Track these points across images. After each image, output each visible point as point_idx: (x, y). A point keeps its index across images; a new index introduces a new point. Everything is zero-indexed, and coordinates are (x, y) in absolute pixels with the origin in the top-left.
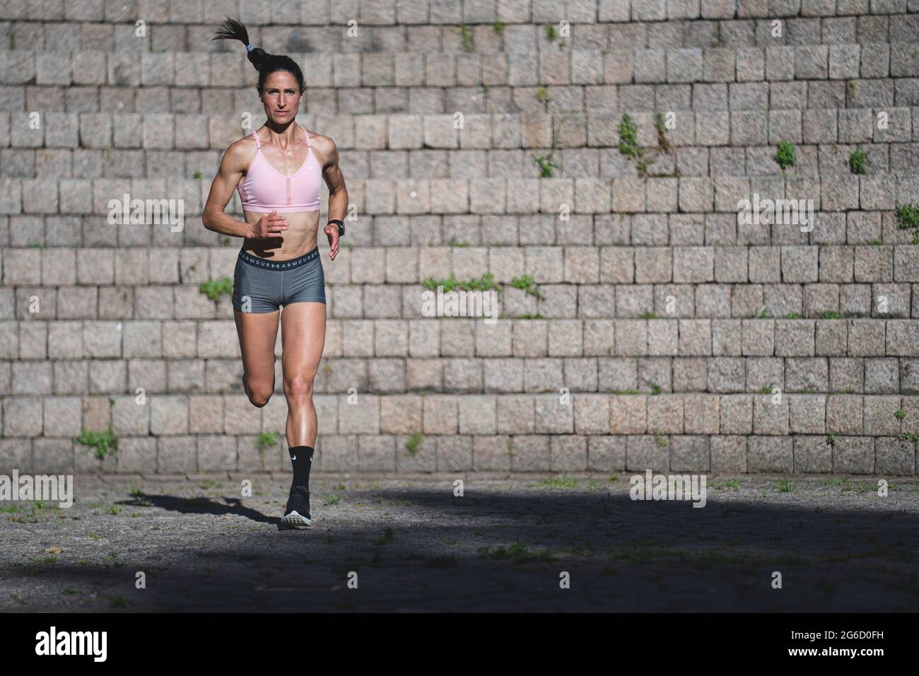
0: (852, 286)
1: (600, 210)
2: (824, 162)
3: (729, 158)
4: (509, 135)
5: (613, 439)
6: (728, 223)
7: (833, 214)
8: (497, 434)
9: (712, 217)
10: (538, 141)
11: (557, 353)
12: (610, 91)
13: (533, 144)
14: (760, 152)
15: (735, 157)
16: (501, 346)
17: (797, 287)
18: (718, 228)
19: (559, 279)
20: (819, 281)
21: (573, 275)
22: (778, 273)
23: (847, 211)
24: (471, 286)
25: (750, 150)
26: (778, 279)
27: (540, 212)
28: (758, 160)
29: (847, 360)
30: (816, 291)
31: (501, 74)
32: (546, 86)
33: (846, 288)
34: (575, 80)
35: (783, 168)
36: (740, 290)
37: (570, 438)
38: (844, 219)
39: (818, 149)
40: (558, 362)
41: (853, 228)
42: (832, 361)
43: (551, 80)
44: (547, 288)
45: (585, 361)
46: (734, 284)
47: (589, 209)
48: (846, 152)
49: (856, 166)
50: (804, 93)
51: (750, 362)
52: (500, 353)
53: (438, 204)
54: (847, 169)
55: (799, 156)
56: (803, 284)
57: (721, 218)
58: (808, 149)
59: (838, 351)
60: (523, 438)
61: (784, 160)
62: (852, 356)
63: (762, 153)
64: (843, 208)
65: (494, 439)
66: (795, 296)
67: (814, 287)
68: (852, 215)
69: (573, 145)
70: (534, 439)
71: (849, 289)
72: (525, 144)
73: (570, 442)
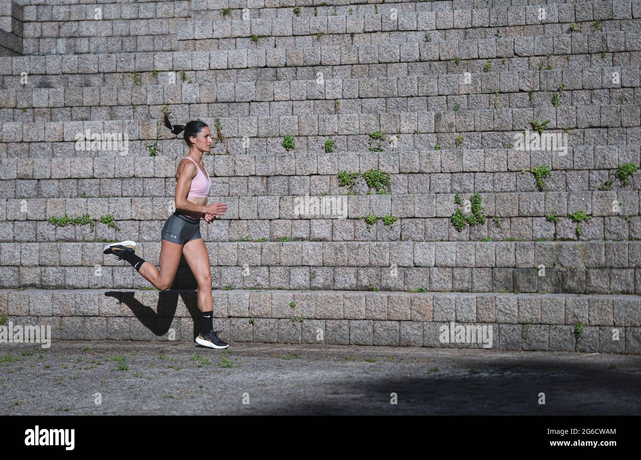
0: (299, 221)
1: (169, 175)
2: (311, 147)
3: (257, 145)
4: (132, 132)
5: (122, 319)
6: (242, 183)
7: (302, 177)
8: (53, 316)
9: (233, 179)
10: (149, 136)
11: (109, 263)
12: (204, 107)
13: (146, 137)
14: (275, 140)
15: (260, 144)
16: (75, 260)
17: (267, 222)
18: (237, 186)
19: (129, 217)
20: (279, 218)
21: (137, 215)
22: (256, 213)
23: (311, 175)
24: (76, 222)
25: (269, 139)
26: (256, 217)
27: (134, 176)
28: (274, 146)
29: (279, 268)
30: (278, 224)
31: (143, 98)
32: (168, 104)
33: (295, 222)
34: (184, 101)
35: (288, 151)
36: (234, 224)
37: (96, 319)
38: (308, 180)
39: (308, 139)
40: (110, 269)
41: (314, 185)
42: (271, 268)
43: (170, 101)
44: (121, 222)
45: (125, 268)
46: (231, 220)
47: (162, 175)
48: (323, 140)
49: (328, 149)
50: (312, 107)
51: (223, 269)
52: (75, 264)
53: (75, 173)
54: (323, 151)
55: (297, 143)
56: (271, 220)
57: (238, 180)
58: (301, 139)
59: (275, 262)
60: (68, 318)
61: (288, 146)
62: (283, 266)
63: (276, 141)
64: (308, 174)
65: (51, 319)
66: (265, 226)
67: (276, 221)
68: (313, 177)
69: (168, 137)
70: (75, 319)
71: (296, 223)
72: (141, 137)
73: (96, 322)
